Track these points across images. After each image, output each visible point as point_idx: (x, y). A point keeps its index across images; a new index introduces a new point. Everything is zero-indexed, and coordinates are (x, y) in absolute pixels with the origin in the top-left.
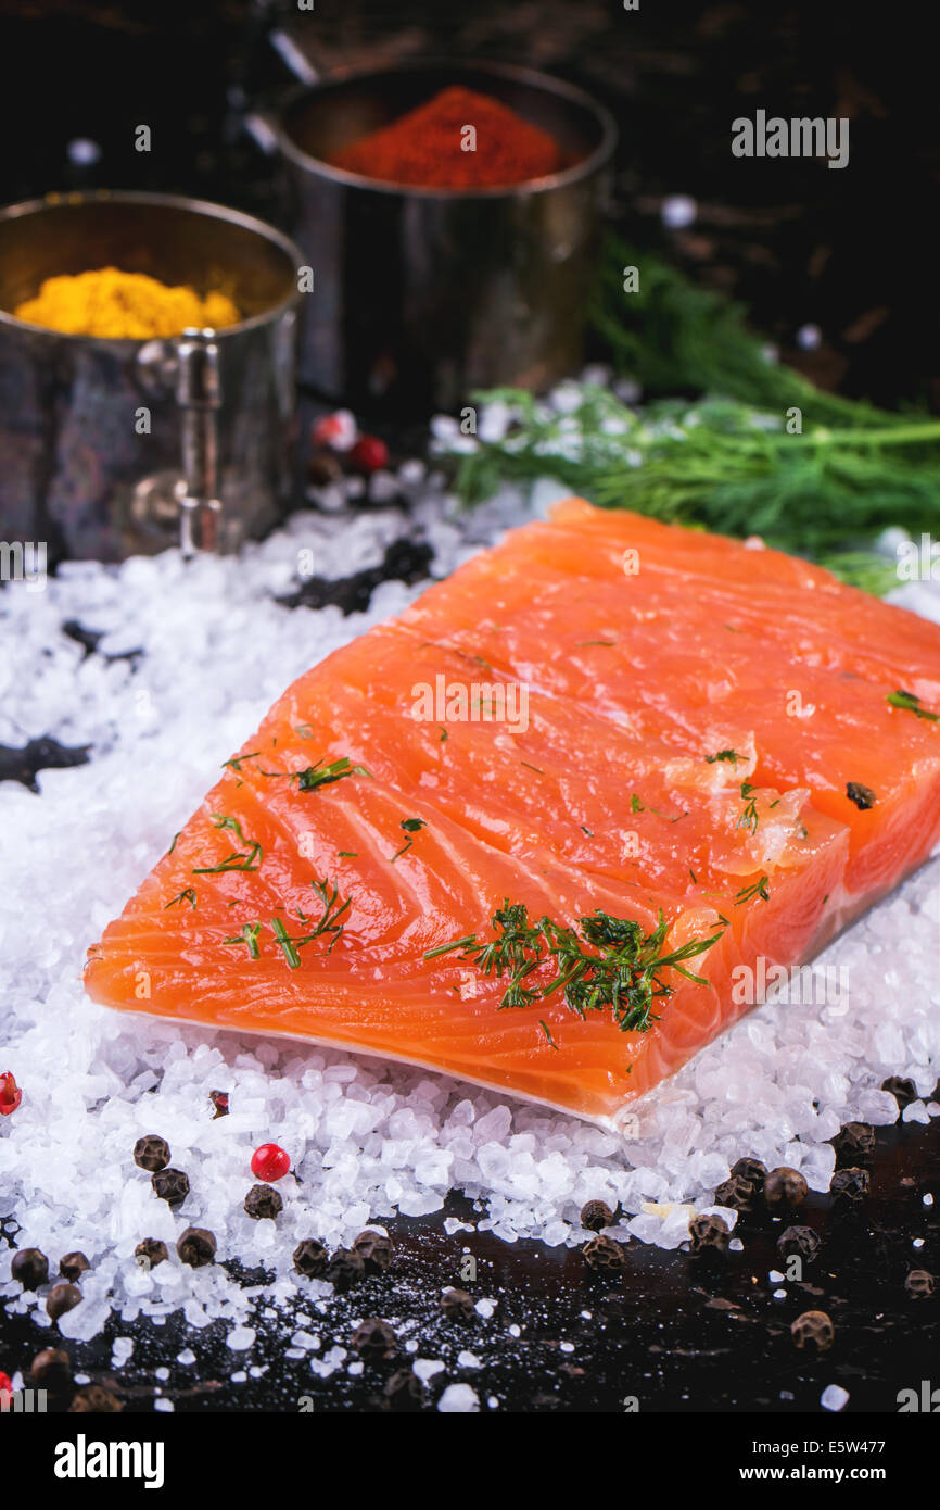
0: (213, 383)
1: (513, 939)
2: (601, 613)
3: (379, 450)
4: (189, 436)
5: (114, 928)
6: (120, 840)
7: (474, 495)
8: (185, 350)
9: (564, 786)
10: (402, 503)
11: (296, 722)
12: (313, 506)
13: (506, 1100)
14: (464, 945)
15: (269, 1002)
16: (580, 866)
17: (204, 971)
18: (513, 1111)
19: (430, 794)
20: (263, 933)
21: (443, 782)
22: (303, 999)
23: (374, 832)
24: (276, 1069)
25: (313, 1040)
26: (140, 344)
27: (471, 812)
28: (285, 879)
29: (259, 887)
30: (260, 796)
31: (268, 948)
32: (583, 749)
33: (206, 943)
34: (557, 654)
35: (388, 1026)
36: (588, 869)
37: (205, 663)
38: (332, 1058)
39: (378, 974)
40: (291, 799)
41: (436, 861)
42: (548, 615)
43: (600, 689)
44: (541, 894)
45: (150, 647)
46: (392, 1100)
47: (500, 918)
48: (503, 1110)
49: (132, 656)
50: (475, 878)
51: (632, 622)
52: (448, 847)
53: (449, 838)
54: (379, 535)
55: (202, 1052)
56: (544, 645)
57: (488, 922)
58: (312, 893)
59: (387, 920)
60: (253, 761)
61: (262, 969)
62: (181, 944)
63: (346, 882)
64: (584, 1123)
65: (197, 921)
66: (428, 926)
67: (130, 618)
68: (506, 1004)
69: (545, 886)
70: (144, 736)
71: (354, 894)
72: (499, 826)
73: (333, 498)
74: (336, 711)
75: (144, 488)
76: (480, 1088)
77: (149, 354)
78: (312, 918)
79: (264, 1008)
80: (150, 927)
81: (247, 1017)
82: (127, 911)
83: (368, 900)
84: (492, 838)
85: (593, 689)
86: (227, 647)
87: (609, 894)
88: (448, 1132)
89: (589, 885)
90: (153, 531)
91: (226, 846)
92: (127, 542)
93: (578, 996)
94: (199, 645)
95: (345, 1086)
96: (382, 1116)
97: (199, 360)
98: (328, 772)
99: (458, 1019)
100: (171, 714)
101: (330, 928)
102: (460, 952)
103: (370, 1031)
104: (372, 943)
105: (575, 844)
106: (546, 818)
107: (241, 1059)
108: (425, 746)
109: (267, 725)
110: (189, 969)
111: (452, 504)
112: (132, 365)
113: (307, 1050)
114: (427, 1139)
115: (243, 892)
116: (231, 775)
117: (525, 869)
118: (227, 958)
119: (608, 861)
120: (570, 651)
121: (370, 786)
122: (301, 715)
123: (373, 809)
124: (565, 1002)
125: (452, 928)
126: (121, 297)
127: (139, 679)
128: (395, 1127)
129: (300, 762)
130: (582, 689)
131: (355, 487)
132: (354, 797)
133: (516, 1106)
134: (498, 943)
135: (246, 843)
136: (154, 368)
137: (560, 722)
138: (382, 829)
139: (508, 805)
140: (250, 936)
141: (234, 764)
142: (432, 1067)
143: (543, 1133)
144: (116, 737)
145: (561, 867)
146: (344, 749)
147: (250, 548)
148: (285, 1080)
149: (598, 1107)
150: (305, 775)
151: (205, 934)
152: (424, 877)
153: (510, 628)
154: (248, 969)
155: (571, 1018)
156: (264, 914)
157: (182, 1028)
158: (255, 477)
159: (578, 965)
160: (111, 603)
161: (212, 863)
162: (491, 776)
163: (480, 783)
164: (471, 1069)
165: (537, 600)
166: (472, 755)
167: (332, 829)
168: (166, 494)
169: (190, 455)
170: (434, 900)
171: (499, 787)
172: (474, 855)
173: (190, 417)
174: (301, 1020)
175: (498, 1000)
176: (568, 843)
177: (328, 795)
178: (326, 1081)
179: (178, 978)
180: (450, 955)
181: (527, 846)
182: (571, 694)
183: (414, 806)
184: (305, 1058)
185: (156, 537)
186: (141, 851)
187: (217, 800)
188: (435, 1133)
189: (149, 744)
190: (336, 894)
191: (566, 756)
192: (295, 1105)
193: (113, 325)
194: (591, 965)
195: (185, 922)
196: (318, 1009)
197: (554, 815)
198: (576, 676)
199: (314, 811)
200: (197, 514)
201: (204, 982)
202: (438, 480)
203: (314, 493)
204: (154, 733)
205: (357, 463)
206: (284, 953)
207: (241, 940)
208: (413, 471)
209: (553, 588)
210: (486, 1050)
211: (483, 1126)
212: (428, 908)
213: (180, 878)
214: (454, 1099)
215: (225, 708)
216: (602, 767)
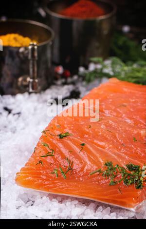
0: (36, 54)
1: (110, 170)
2: (123, 100)
3: (68, 73)
4: (31, 66)
5: (23, 169)
6: (20, 150)
7: (89, 81)
8: (30, 47)
9: (117, 135)
10: (73, 83)
11: (56, 124)
12: (54, 84)
13: (109, 206)
14: (99, 171)
15: (61, 187)
16: (123, 153)
17: (46, 180)
18: (111, 208)
19: (87, 138)
20: (58, 171)
21: (89, 136)
22: (68, 186)
23: (75, 147)
24: (61, 202)
25: (69, 195)
26: (19, 48)
27: (95, 141)
28: (60, 158)
29: (55, 160)
30: (51, 139)
31: (60, 175)
32: (121, 127)
33: (46, 174)
34: (113, 108)
35: (85, 191)
36: (126, 154)
37: (33, 115)
38: (73, 199)
39: (81, 179)
40: (58, 140)
41: (89, 152)
42: (111, 100)
43: (124, 115)
44: (115, 159)
45: (22, 112)
46: (85, 207)
47: (106, 165)
48: (109, 208)
49: (19, 114)
50: (98, 155)
51: (130, 102)
52: (91, 149)
53: (91, 147)
54: (68, 89)
55: (45, 198)
56: (111, 106)
57: (103, 166)
58: (66, 161)
59: (81, 166)
60: (48, 132)
61: (59, 179)
62: (40, 174)
63: (71, 158)
64: (127, 210)
65: (44, 168)
66: (89, 167)
67: (18, 106)
68: (110, 185)
69: (116, 157)
70: (21, 129)
71: (73, 160)
72: (102, 144)
73: (59, 82)
74: (65, 123)
75: (20, 79)
76: (103, 204)
77: (21, 50)
78: (67, 167)
79: (60, 188)
80: (32, 169)
81: (56, 191)
82: (26, 165)
83: (76, 162)
84: (101, 146)
85: (122, 115)
86: (38, 111)
87: (131, 159)
88: (97, 213)
89: (127, 157)
90: (22, 88)
91: (46, 150)
92: (17, 91)
93: (126, 182)
94: (32, 111)
95: (75, 205)
96: (83, 211)
97: (33, 49)
98: (64, 135)
99: (99, 189)
100: (27, 125)
101: (71, 169)
102: (98, 173)
103: (82, 192)
104: (79, 172)
105: (121, 148)
106: (113, 142)
107: (53, 200)
108: (86, 129)
109: (50, 125)
110: (43, 180)
111: (84, 83)
112: (18, 52)
113: (67, 198)
114: (92, 215)
115: (52, 162)
116: (44, 135)
117: (110, 153)
118: (51, 177)
119: (130, 152)
120: (116, 108)
121: (73, 138)
122: (58, 123)
123: (74, 142)
124: (124, 184)
125: (95, 167)
126: (15, 39)
127: (21, 118)
128: (86, 213)
129: (58, 133)
130: (119, 116)
131: (63, 80)
132: (71, 140)
133: (111, 207)
134: (107, 171)
135: (50, 150)
136: (23, 53)
137: (115, 122)
138: (77, 146)
139: (104, 139)
140: (56, 172)
141: (44, 132)
142: (94, 200)
143: (118, 212)
144: (16, 130)
145: (118, 153)
146: (67, 130)
147: (42, 92)
148: (63, 204)
149: (130, 206)
150: (60, 135)
151: (46, 171)
152: (86, 155)
153: (103, 103)
154: (56, 180)
155: (125, 187)
156: (58, 167)
157: (40, 192)
158: (43, 78)
159: (126, 175)
160: (14, 103)
161: (44, 155)
162: (100, 134)
163: (98, 135)
164: (102, 199)
165: (108, 97)
166: (96, 130)
167: (67, 147)
168: (25, 80)
169: (31, 70)
170: (89, 160)
171: (102, 136)
172: (97, 150)
173: (31, 62)
174: (67, 191)
175: (108, 184)
176: (119, 147)
177: (65, 139)
178: (71, 204)
179: (40, 181)
180: (95, 174)
181: (109, 148)
182: (117, 116)
183: (83, 141)
184: (67, 199)
185: (23, 89)
186: (26, 153)
187: (42, 140)
188: (94, 214)
189: (23, 131)
190: (70, 161)
191: (117, 129)
192: (65, 209)
193: (14, 44)
194: (129, 175)
195: (41, 169)
196: (71, 188)
197: (115, 141)
198: (118, 113)
199: (63, 143)
200: (33, 83)
201: (46, 183)
202: (81, 79)
203: (55, 82)
204: (24, 129)
205: (64, 76)
206: (63, 176)
207: (54, 173)
208: (75, 77)
209: (112, 95)
210: (106, 195)
211: (104, 211)
212: (88, 162)
213: (38, 158)
214: (98, 207)
215: (39, 123)
216: (126, 131)
